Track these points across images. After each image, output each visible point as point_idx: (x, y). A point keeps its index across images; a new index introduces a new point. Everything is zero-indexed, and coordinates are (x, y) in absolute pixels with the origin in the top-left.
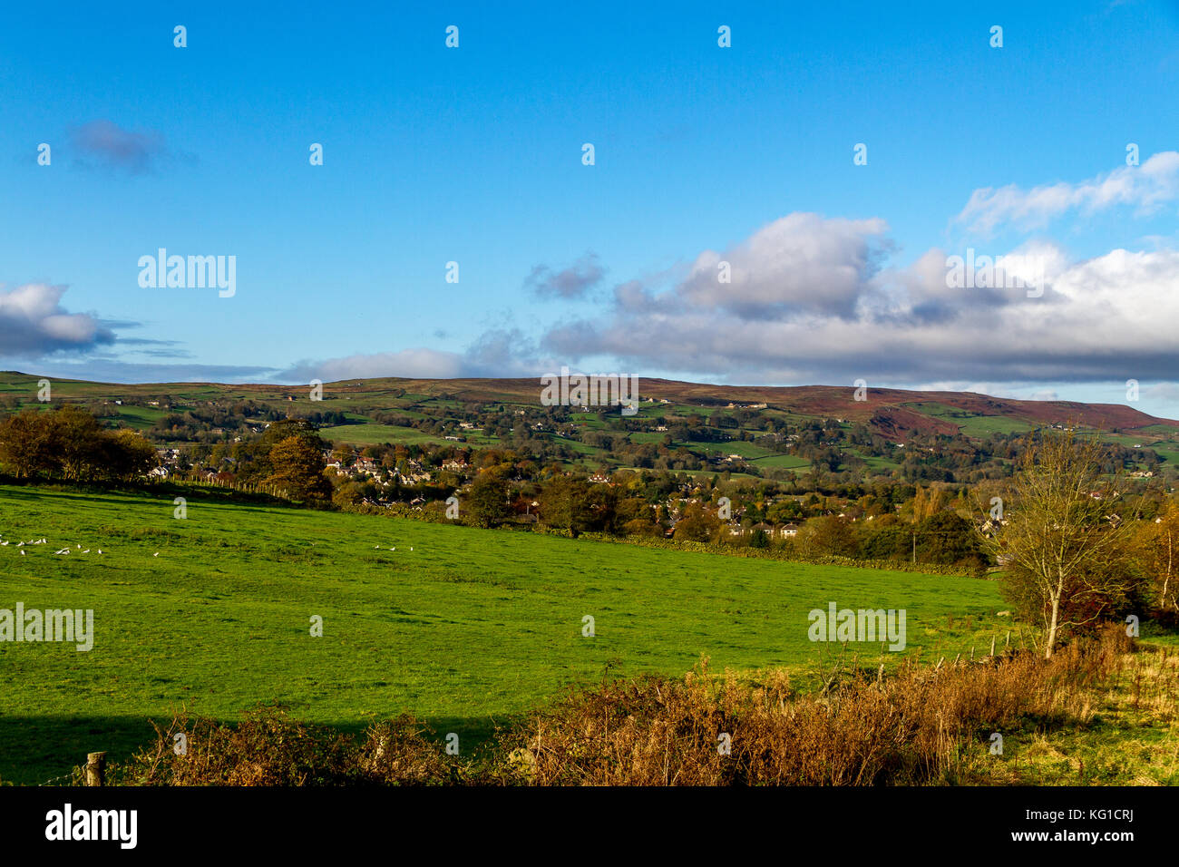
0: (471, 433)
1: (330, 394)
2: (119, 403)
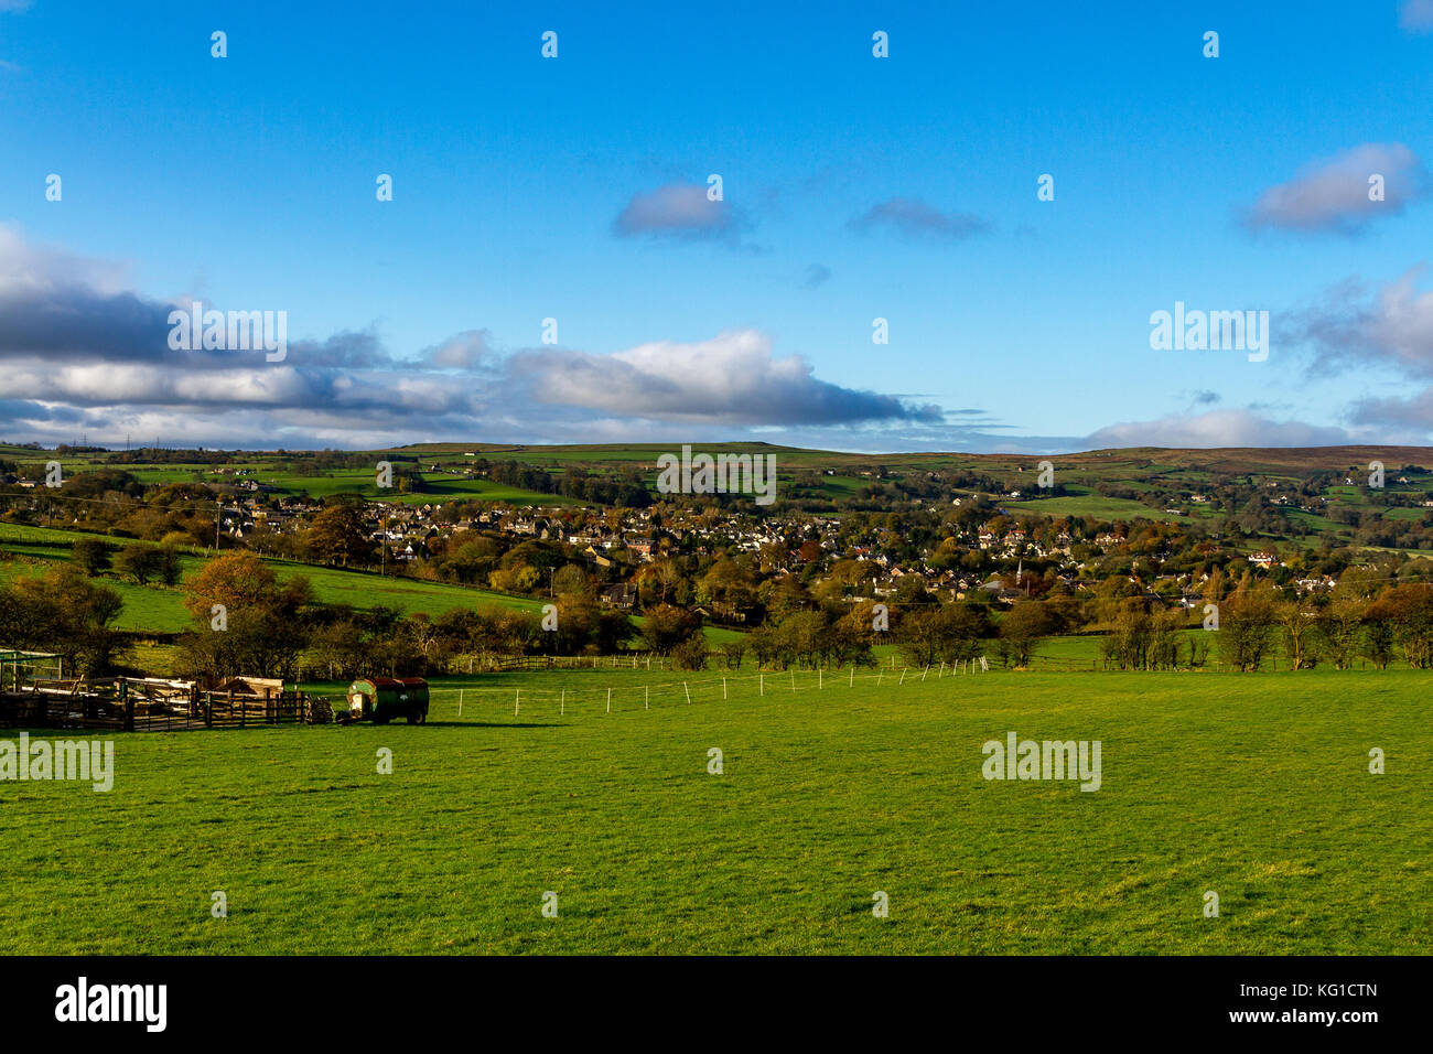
0: (1202, 504)
1: (1070, 464)
2: (831, 473)
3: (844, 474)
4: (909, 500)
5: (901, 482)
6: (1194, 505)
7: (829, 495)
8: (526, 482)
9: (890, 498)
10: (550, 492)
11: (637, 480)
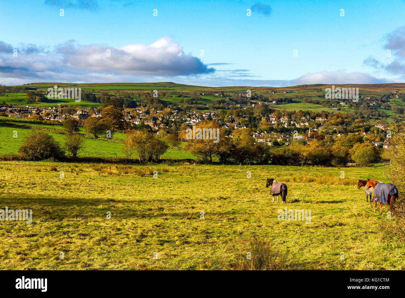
0: (344, 106)
1: (291, 91)
2: (203, 94)
3: (208, 95)
4: (236, 105)
5: (231, 98)
6: (341, 106)
7: (205, 103)
8: (86, 98)
9: (228, 104)
10: (97, 102)
11: (129, 97)
